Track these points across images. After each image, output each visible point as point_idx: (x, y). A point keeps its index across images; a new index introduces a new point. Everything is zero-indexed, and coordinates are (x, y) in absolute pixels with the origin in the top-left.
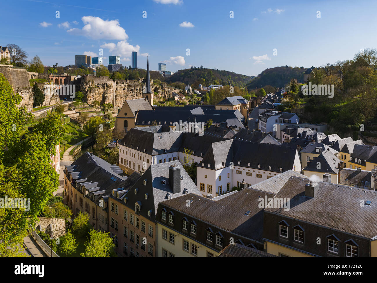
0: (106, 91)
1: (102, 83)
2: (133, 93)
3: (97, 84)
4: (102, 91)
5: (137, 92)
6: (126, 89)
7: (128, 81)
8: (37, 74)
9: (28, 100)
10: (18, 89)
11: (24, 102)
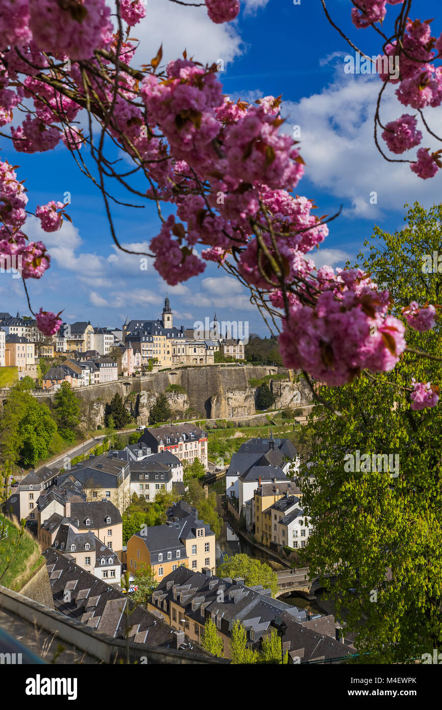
8: (276, 368)
9: (243, 401)
10: (231, 390)
11: (237, 404)
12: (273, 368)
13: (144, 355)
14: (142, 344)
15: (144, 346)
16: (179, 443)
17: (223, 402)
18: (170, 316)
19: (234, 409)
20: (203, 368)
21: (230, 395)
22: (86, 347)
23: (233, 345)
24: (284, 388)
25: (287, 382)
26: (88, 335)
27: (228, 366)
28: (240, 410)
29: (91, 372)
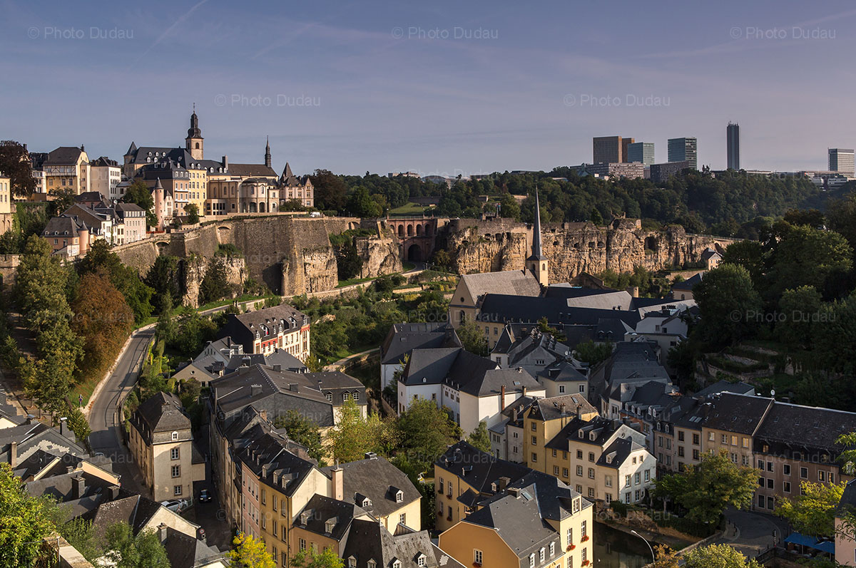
0: (505, 249)
1: (497, 233)
2: (579, 251)
3: (486, 235)
4: (495, 248)
5: (590, 250)
6: (562, 243)
7: (567, 226)
8: (358, 220)
9: (324, 268)
10: (306, 251)
11: (317, 273)
12: (355, 219)
13: (176, 200)
14: (175, 182)
15: (178, 185)
16: (279, 335)
17: (300, 270)
18: (199, 141)
19: (312, 280)
20: (268, 219)
21: (307, 259)
22: (79, 187)
23: (297, 186)
24: (373, 248)
25: (376, 239)
26: (82, 167)
27: (300, 216)
28: (320, 281)
29: (113, 226)
